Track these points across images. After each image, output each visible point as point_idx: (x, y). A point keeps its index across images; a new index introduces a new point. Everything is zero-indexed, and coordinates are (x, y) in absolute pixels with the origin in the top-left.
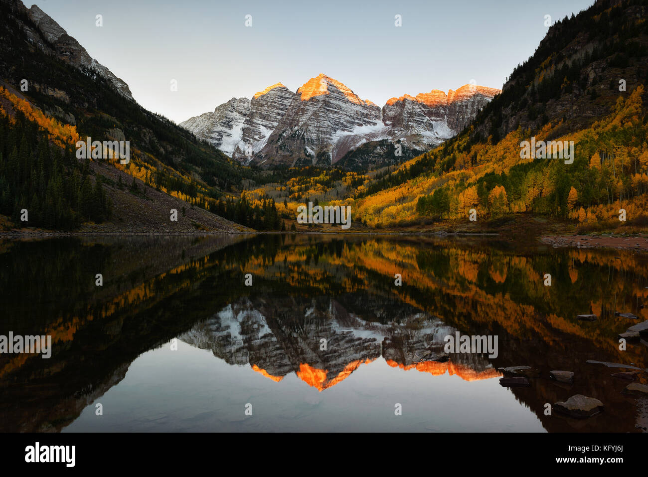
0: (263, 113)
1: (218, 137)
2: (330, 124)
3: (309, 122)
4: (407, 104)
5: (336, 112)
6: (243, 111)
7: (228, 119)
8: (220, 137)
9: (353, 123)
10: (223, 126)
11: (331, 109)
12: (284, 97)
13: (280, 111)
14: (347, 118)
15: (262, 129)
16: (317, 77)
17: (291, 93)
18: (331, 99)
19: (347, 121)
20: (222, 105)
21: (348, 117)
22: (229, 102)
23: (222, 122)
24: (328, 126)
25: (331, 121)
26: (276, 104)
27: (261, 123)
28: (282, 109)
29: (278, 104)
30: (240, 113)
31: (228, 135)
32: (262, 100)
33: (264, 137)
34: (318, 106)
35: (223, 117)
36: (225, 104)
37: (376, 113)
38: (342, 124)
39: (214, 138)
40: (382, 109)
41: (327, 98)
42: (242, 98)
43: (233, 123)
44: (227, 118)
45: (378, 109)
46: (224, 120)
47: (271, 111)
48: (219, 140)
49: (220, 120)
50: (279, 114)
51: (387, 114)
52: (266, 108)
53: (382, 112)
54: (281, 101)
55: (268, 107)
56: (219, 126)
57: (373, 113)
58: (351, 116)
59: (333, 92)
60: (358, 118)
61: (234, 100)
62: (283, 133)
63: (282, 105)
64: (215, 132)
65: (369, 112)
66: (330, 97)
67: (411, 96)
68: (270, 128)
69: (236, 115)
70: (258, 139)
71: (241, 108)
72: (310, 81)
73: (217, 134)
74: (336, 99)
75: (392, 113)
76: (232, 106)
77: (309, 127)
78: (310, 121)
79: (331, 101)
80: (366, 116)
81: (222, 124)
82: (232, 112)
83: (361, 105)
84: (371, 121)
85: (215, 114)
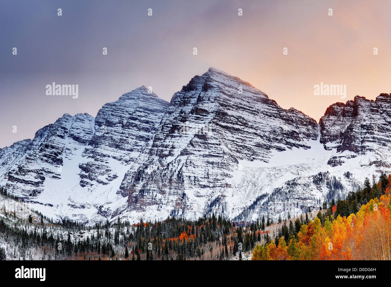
0: (114, 137)
1: (36, 181)
2: (227, 150)
3: (191, 148)
4: (361, 113)
5: (238, 130)
6: (81, 135)
7: (54, 150)
8: (39, 180)
9: (268, 148)
10: (47, 161)
11: (229, 125)
12: (151, 111)
13: (142, 133)
14: (258, 140)
15: (113, 164)
16: (205, 75)
17: (162, 103)
18: (229, 109)
19: (258, 145)
20: (47, 126)
21: (259, 138)
22: (58, 121)
23: (45, 156)
24: (224, 153)
25: (230, 146)
26: (137, 122)
27: (111, 154)
28: (147, 130)
29: (140, 121)
30: (76, 139)
31: (53, 177)
32: (112, 115)
33: (115, 177)
34: (207, 121)
35: (47, 146)
36: (51, 126)
37: (308, 130)
38: (249, 149)
39: (27, 182)
40: (318, 122)
41: (221, 108)
42: (81, 114)
43: (62, 156)
44: (53, 147)
45: (312, 123)
46: (48, 151)
47: (129, 134)
48: (37, 184)
49: (41, 150)
50: (141, 138)
51: (327, 131)
52: (120, 129)
53: (319, 128)
54: (146, 116)
55: (123, 126)
56: (39, 161)
57: (303, 129)
58: (264, 136)
59: (231, 96)
60: (277, 139)
61: (66, 117)
62: (146, 168)
63: (147, 122)
64: (29, 171)
65: (297, 128)
66: (226, 106)
67: (367, 98)
68: (126, 162)
69: (68, 142)
70: (106, 181)
71: (78, 131)
72: (192, 82)
73: (35, 175)
74: (238, 108)
75: (335, 130)
76: (63, 128)
77: (192, 157)
78: (193, 145)
79: (230, 112)
80: (292, 135)
81: (45, 158)
82: (62, 137)
83: (281, 117)
84: (299, 143)
85: (35, 143)
